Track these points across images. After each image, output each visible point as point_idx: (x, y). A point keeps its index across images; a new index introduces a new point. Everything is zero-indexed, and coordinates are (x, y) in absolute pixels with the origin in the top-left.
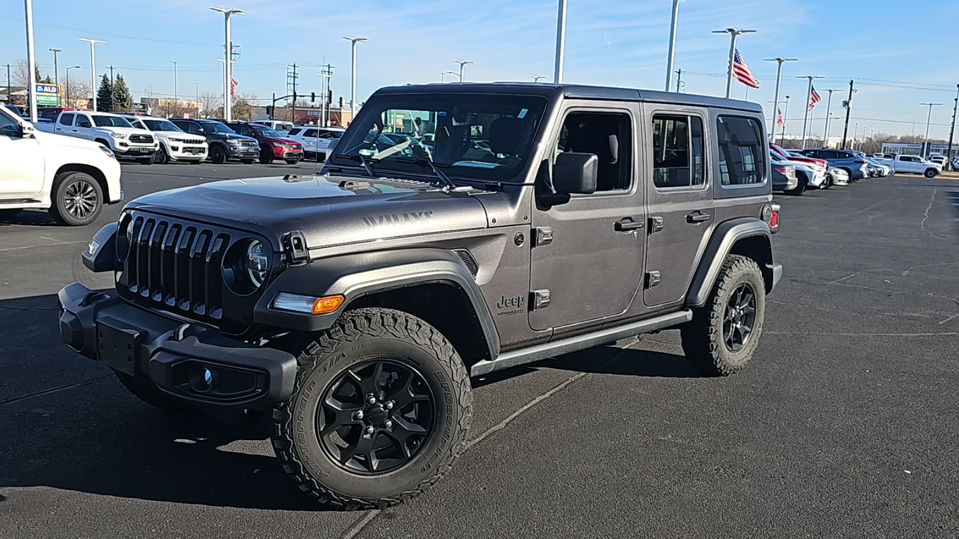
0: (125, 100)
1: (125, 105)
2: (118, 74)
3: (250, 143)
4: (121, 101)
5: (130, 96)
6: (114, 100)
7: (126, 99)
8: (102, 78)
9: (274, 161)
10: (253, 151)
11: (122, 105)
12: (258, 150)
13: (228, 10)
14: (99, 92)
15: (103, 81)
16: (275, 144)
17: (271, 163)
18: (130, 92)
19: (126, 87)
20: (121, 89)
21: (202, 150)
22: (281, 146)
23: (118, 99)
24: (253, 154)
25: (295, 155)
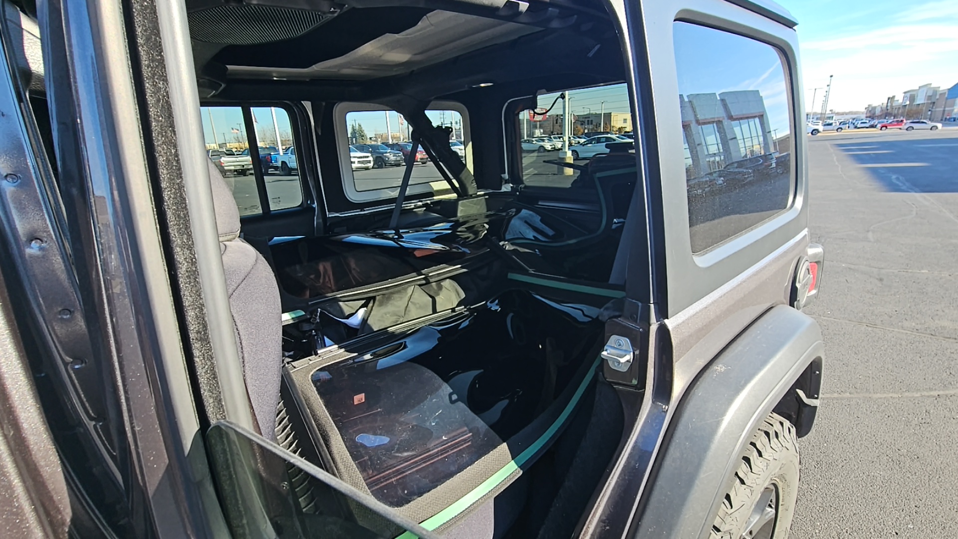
3: (398, 155)
21: (369, 162)
24: (399, 161)
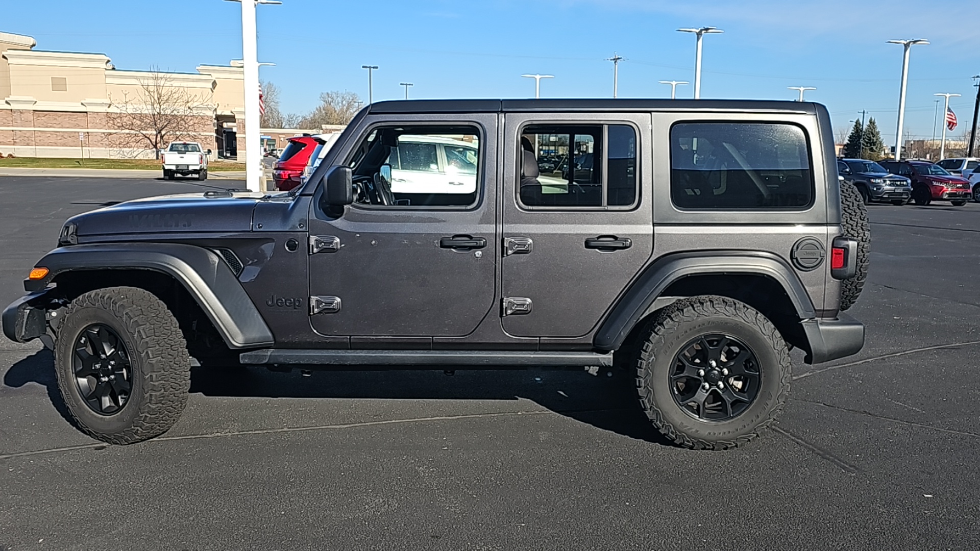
0: (874, 144)
1: (874, 148)
2: (871, 118)
3: (899, 183)
4: (871, 145)
5: (880, 140)
6: (863, 144)
7: (876, 142)
8: (855, 124)
9: (932, 203)
10: (902, 191)
11: (872, 150)
12: (909, 190)
13: (908, 41)
14: (850, 137)
15: (856, 126)
16: (935, 183)
17: (928, 205)
18: (881, 136)
19: (877, 130)
20: (872, 134)
22: (941, 185)
23: (867, 143)
24: (901, 194)
25: (959, 196)
